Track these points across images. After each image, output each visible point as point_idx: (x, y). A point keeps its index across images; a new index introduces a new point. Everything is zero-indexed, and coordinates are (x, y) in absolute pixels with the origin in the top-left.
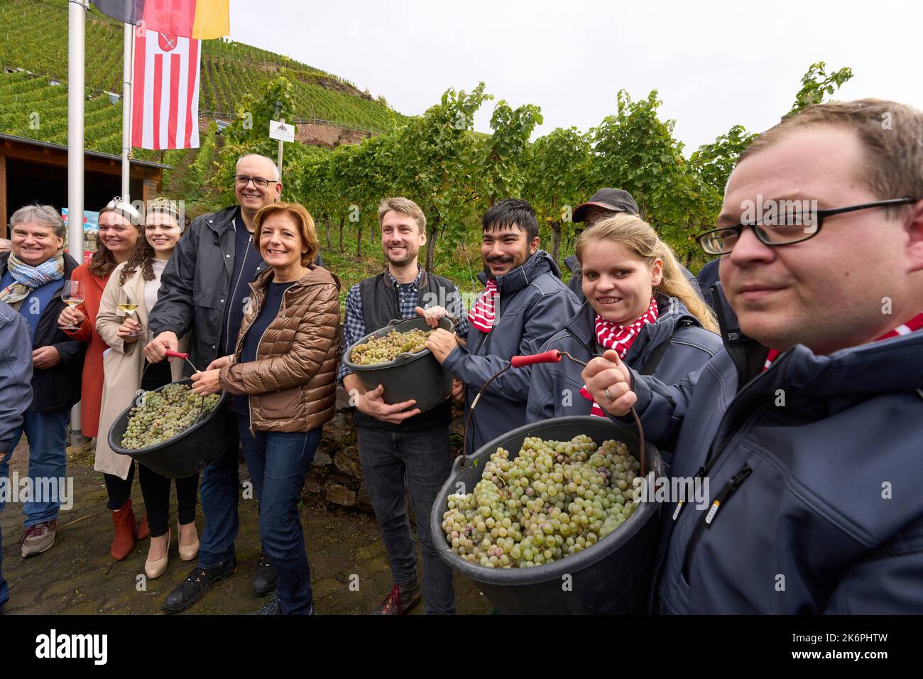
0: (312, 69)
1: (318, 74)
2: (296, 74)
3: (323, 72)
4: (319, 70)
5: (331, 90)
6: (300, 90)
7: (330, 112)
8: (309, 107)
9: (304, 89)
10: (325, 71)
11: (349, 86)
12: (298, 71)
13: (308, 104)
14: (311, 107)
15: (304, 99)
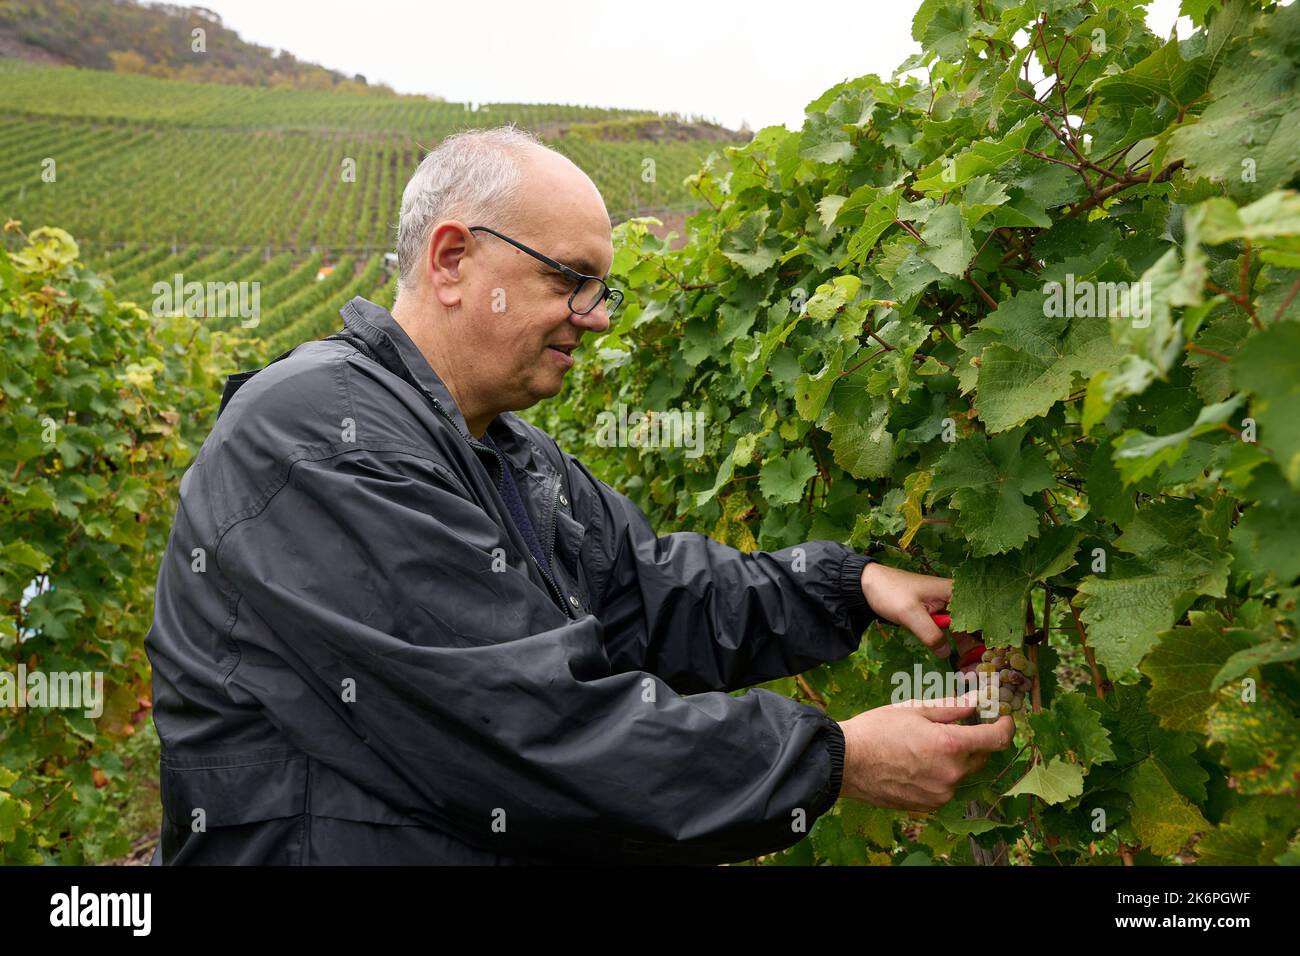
0: (627, 113)
1: (641, 120)
2: (596, 132)
3: (650, 113)
4: (642, 112)
5: (668, 143)
6: (606, 158)
7: (669, 187)
8: (624, 188)
9: (613, 156)
10: (654, 110)
11: (706, 124)
12: (599, 125)
13: (623, 182)
14: (629, 188)
15: (614, 176)
